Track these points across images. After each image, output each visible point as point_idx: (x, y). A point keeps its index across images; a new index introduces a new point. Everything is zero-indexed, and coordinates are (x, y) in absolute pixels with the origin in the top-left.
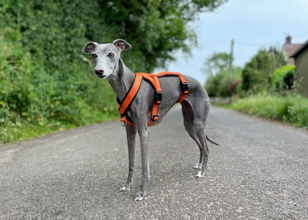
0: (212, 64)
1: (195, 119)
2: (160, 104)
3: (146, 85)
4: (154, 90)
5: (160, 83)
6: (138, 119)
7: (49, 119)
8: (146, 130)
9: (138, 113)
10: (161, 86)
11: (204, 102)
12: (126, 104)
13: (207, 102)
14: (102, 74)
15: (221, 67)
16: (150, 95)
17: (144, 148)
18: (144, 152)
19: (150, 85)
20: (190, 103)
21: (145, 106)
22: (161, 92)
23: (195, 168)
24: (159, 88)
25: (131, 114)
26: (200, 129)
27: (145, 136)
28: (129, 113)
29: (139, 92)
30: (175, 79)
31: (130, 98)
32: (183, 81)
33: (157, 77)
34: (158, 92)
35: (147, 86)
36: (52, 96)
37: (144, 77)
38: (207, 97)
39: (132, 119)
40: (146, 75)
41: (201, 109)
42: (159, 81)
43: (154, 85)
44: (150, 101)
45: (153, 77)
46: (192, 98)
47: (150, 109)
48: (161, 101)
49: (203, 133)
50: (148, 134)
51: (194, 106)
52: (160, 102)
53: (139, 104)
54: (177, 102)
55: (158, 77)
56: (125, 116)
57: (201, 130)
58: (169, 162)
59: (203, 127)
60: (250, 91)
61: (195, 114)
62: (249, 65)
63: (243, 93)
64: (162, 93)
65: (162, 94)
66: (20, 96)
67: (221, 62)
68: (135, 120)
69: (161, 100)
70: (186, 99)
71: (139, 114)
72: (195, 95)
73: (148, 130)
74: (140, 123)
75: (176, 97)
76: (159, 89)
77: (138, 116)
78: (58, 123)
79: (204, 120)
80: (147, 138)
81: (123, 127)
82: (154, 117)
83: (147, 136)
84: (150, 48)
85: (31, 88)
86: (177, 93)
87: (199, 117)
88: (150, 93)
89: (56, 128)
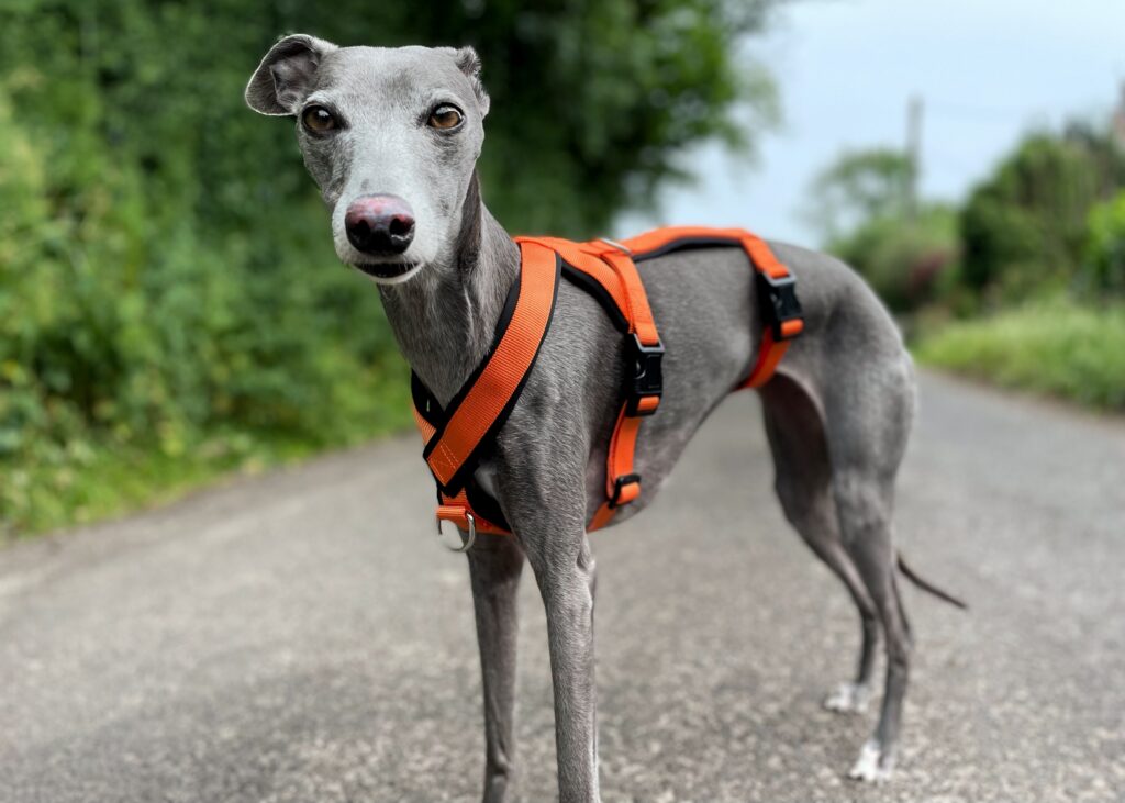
0: (837, 192)
1: (840, 475)
2: (650, 411)
3: (581, 310)
4: (620, 336)
5: (648, 292)
6: (541, 506)
7: (209, 425)
8: (580, 564)
9: (545, 478)
10: (657, 313)
11: (885, 380)
12: (471, 425)
13: (899, 380)
14: (403, 246)
15: (874, 204)
16: (600, 365)
17: (570, 679)
18: (571, 699)
19: (599, 307)
20: (808, 385)
21: (579, 430)
22: (657, 345)
23: (835, 711)
24: (646, 322)
25: (498, 480)
26: (868, 528)
27: (578, 608)
28: (486, 477)
29: (545, 347)
30: (726, 265)
31: (495, 388)
32: (769, 272)
33: (629, 262)
34: (645, 345)
35: (585, 315)
36: (220, 336)
37: (564, 260)
38: (897, 354)
39: (504, 509)
40: (575, 253)
41: (870, 418)
42: (643, 281)
43: (621, 305)
44: (599, 398)
45: (612, 258)
46: (818, 360)
47: (603, 441)
48: (660, 395)
49: (885, 545)
50: (593, 589)
51: (832, 399)
52: (656, 399)
53: (549, 420)
54: (740, 385)
55: (638, 259)
56: (463, 491)
57: (874, 530)
58: (697, 664)
59: (884, 516)
60: (995, 292)
61: (836, 446)
62: (989, 193)
63: (968, 299)
64: (661, 349)
65: (661, 354)
66: (82, 340)
67: (872, 184)
68: (524, 516)
69: (661, 388)
70: (784, 369)
71: (547, 477)
72: (833, 346)
73: (592, 565)
74: (551, 531)
75: (733, 363)
76: (646, 331)
77: (545, 492)
78: (241, 442)
79: (887, 476)
80: (588, 612)
81: (453, 555)
82: (618, 485)
83: (590, 603)
84: (595, 141)
85: (131, 307)
86: (738, 344)
87: (858, 461)
88: (602, 348)
89: (231, 460)
